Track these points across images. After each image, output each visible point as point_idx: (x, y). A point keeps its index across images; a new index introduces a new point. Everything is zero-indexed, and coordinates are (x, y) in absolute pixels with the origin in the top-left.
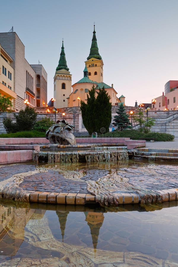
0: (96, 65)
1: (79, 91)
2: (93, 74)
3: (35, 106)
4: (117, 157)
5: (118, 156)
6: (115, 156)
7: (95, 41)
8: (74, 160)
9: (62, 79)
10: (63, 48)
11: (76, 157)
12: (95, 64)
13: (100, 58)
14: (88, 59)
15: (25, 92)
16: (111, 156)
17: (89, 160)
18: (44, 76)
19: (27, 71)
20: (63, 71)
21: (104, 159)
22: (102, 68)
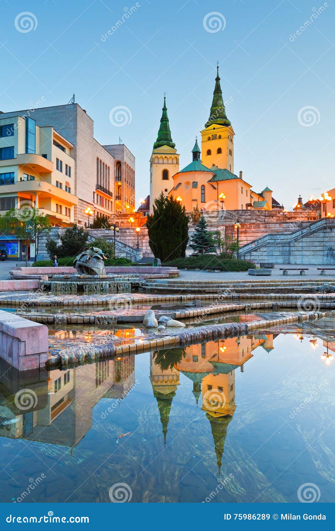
0: (220, 137)
1: (183, 186)
2: (214, 151)
3: (113, 213)
4: (117, 287)
5: (119, 287)
6: (114, 286)
7: (220, 94)
8: (73, 289)
9: (163, 163)
10: (165, 109)
11: (75, 286)
12: (218, 135)
13: (227, 124)
14: (207, 126)
15: (94, 193)
16: (110, 286)
17: (87, 290)
18: (128, 162)
19: (98, 159)
20: (165, 148)
21: (102, 289)
22: (232, 141)
